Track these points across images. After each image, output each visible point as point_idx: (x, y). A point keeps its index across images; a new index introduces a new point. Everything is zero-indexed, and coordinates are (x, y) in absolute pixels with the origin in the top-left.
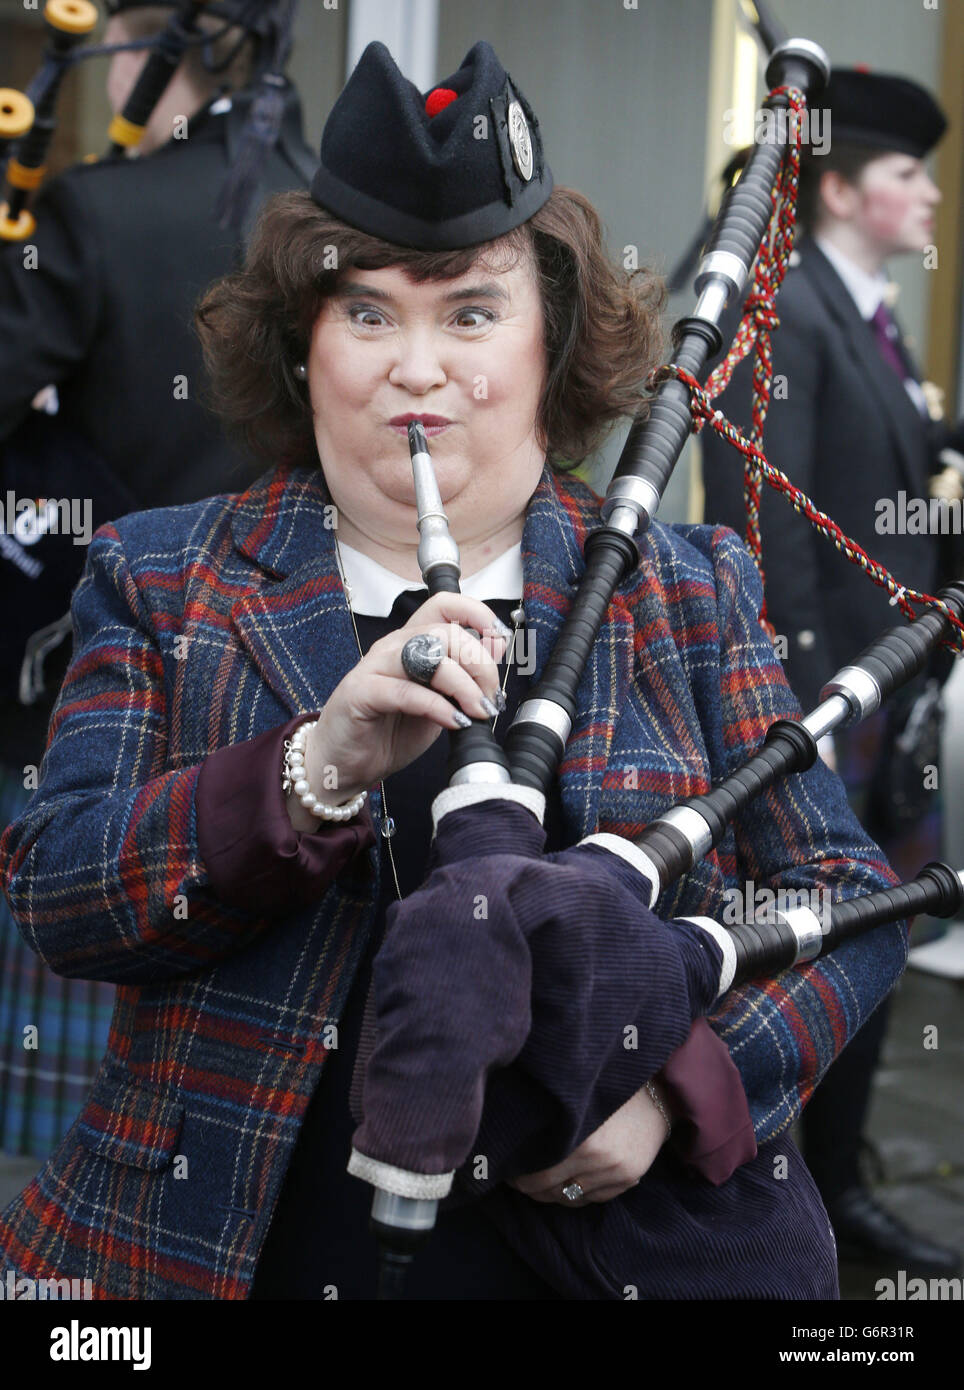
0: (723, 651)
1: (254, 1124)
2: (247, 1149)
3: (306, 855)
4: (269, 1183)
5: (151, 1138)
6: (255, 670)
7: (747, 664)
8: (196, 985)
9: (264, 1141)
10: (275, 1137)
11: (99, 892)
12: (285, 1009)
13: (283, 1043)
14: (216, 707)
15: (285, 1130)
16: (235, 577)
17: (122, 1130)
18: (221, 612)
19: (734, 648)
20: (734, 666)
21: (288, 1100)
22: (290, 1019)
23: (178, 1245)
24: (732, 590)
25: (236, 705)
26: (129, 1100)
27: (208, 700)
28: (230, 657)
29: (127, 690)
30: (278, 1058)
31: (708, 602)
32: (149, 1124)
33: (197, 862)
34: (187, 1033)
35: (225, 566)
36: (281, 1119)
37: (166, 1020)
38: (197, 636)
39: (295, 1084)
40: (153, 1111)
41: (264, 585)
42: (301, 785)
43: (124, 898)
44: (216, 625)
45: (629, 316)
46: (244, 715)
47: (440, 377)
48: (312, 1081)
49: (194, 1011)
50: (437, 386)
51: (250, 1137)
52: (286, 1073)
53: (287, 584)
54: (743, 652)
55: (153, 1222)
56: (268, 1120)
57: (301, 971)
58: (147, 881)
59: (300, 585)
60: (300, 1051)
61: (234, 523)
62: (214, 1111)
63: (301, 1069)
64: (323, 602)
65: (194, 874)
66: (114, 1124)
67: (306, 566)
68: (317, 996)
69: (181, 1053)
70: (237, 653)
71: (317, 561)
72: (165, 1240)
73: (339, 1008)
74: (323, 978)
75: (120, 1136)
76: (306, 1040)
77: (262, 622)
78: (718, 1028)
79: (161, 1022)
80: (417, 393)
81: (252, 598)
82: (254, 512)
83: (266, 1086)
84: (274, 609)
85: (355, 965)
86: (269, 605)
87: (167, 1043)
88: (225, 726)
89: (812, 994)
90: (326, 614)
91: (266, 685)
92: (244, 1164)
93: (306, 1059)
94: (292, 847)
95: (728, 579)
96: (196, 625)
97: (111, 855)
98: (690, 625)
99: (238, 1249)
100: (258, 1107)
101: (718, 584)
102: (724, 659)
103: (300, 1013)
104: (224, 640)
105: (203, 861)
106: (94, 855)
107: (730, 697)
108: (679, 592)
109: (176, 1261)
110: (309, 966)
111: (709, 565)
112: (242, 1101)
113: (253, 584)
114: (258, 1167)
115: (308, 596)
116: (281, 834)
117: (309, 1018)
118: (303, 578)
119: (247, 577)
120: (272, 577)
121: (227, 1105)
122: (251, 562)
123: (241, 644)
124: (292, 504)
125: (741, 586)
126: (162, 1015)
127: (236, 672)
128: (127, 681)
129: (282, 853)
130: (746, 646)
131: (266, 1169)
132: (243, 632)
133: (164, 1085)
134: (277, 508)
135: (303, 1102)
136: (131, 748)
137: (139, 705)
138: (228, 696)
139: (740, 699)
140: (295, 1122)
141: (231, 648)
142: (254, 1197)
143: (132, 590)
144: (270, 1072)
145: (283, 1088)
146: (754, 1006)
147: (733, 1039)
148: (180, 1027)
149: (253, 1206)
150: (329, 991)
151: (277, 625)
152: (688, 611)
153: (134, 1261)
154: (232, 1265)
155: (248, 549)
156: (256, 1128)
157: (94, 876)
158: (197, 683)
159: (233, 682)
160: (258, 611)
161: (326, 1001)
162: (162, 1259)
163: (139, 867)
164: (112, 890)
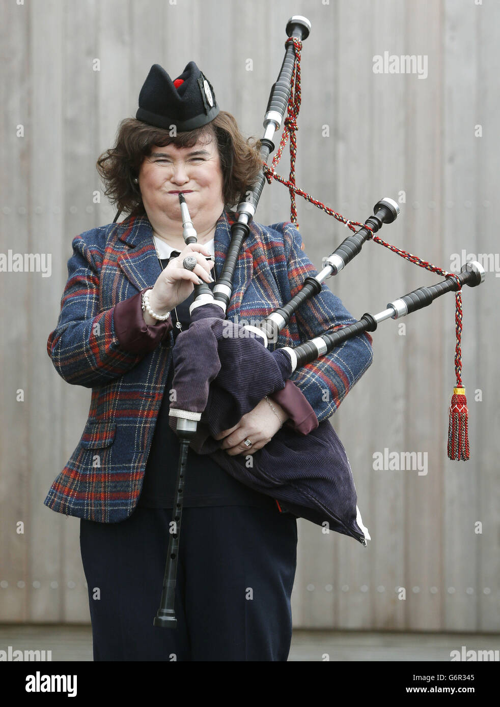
0: (288, 263)
1: (140, 422)
2: (139, 432)
3: (150, 332)
4: (147, 440)
5: (106, 437)
6: (127, 279)
7: (298, 266)
8: (117, 384)
9: (144, 427)
10: (148, 425)
11: (83, 352)
12: (147, 384)
13: (147, 396)
14: (114, 291)
15: (151, 422)
16: (118, 248)
17: (96, 438)
18: (114, 261)
19: (292, 261)
20: (293, 267)
21: (151, 414)
22: (149, 388)
23: (118, 469)
24: (290, 242)
25: (121, 290)
26: (98, 428)
27: (111, 290)
28: (118, 276)
29: (87, 289)
30: (146, 401)
31: (281, 248)
32: (105, 433)
33: (115, 337)
34: (116, 399)
35: (115, 244)
36: (150, 419)
37: (108, 398)
38: (106, 270)
39: (153, 408)
40: (106, 428)
41: (128, 250)
42: (148, 307)
43: (91, 353)
44: (112, 266)
45: (250, 154)
46: (123, 293)
47: (187, 179)
48: (159, 405)
49: (117, 392)
50: (186, 183)
51: (140, 427)
52: (150, 405)
53: (136, 249)
54: (295, 262)
55: (108, 464)
56: (145, 421)
57: (151, 371)
58: (99, 346)
59: (140, 248)
60: (153, 397)
61: (118, 231)
62: (127, 422)
63: (154, 403)
64: (148, 254)
65: (114, 341)
66: (93, 437)
67: (142, 242)
68: (157, 379)
69: (114, 407)
70: (120, 274)
71: (146, 240)
72: (113, 469)
73: (165, 381)
74: (158, 373)
75: (96, 441)
76: (155, 394)
77: (128, 262)
78: (296, 384)
79: (106, 400)
80: (180, 185)
81: (124, 255)
82: (125, 227)
83: (144, 410)
84: (132, 257)
85: (168, 367)
86: (130, 256)
87: (109, 405)
88: (117, 297)
89: (331, 369)
90: (149, 257)
91: (130, 283)
92: (138, 436)
93: (156, 399)
94: (145, 329)
95: (288, 239)
96: (105, 267)
97: (86, 339)
98: (275, 256)
99: (139, 463)
100: (142, 417)
101: (285, 241)
102: (288, 266)
103: (152, 385)
104: (115, 270)
105: (117, 336)
106: (81, 340)
107: (293, 278)
108: (270, 245)
109: (117, 474)
110: (153, 370)
111: (281, 235)
112: (136, 416)
113: (125, 250)
114: (143, 436)
115: (143, 252)
116: (142, 325)
117: (155, 386)
118: (141, 247)
119: (123, 248)
120: (132, 247)
121: (131, 419)
122: (124, 243)
123: (122, 271)
124: (138, 223)
125: (294, 240)
126: (106, 397)
127: (120, 280)
128: (87, 286)
129: (142, 331)
130: (296, 260)
131: (146, 436)
132: (121, 266)
133: (109, 419)
134: (133, 224)
135: (156, 412)
136: (90, 307)
137: (91, 293)
138: (118, 288)
139: (297, 278)
140: (155, 419)
141: (118, 273)
142: (143, 446)
143: (89, 254)
144: (144, 406)
145: (149, 410)
146: (308, 376)
147: (302, 387)
148: (113, 398)
149: (143, 449)
150: (161, 376)
151: (133, 262)
152: (274, 252)
153: (102, 480)
154: (137, 468)
155: (123, 238)
156: (141, 424)
157: (81, 347)
158: (107, 285)
159: (119, 284)
160: (126, 259)
161: (160, 380)
162: (112, 475)
163: (96, 342)
164: (87, 350)
